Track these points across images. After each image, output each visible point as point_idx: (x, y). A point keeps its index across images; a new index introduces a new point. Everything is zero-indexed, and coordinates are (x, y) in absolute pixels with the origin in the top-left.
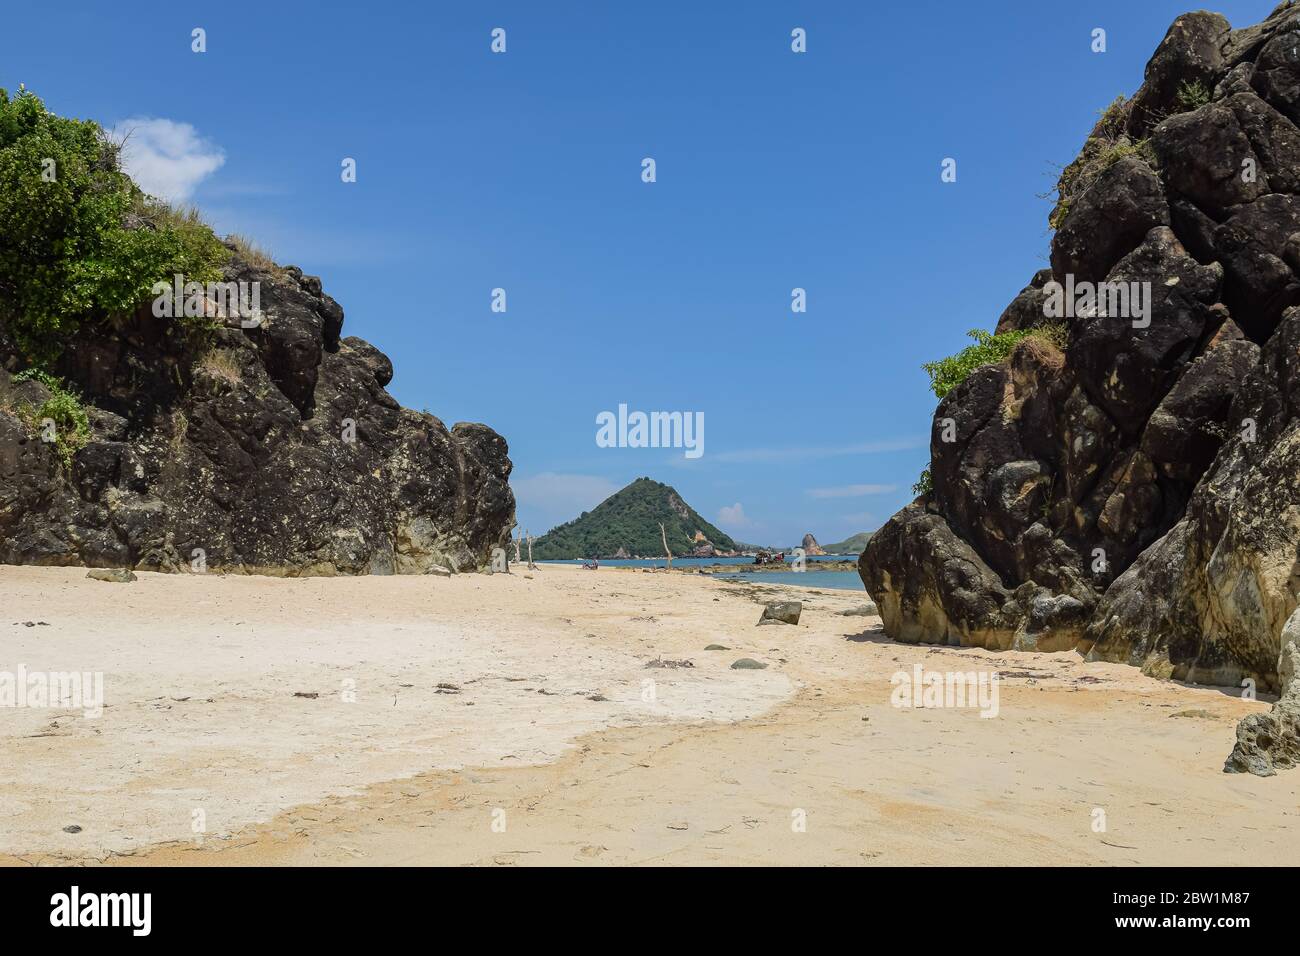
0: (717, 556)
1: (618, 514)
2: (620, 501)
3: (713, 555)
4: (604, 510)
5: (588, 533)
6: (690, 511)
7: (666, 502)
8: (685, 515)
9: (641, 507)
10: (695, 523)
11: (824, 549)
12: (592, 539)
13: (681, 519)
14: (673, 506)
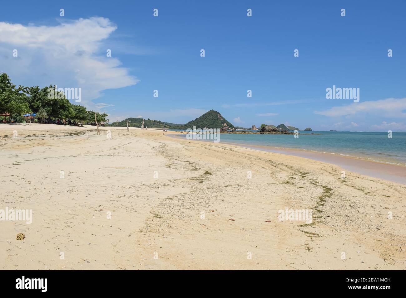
0: (229, 130)
1: (205, 118)
2: (206, 115)
3: (228, 129)
4: (202, 118)
5: (198, 123)
6: (223, 118)
7: (217, 116)
8: (222, 119)
9: (211, 117)
10: (224, 121)
11: (257, 129)
12: (198, 124)
13: (221, 120)
14: (219, 117)
